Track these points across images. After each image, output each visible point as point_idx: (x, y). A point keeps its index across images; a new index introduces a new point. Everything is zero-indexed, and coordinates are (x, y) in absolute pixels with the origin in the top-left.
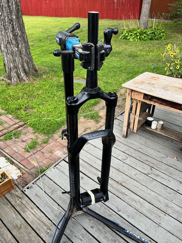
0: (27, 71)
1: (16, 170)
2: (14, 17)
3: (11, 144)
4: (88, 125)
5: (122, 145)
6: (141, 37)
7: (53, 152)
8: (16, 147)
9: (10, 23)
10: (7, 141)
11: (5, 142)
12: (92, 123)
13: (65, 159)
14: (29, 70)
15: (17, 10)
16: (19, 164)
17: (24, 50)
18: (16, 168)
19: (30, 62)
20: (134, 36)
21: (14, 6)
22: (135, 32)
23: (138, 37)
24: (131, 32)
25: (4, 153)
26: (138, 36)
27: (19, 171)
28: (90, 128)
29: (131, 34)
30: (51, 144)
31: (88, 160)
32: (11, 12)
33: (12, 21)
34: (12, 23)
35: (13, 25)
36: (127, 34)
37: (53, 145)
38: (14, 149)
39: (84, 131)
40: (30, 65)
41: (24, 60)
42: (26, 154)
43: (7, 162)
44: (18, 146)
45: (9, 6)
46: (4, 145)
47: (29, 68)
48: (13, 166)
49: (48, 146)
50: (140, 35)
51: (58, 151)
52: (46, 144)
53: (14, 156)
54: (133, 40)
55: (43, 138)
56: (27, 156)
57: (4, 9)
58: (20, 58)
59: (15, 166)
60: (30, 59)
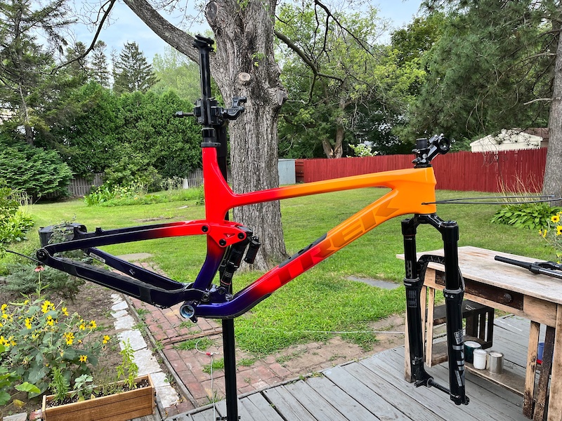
0: (268, 253)
1: (174, 395)
2: (263, 165)
3: (187, 356)
4: (344, 352)
5: (396, 392)
6: (543, 220)
7: (252, 382)
8: (193, 362)
9: (255, 173)
10: (184, 351)
11: (179, 352)
12: (354, 351)
13: (264, 392)
14: (273, 252)
15: (270, 156)
16: (183, 387)
17: (270, 217)
18: (175, 392)
19: (277, 237)
20: (526, 217)
21: (266, 149)
22: (528, 211)
23: (537, 220)
24: (520, 211)
25: (169, 366)
26: (535, 217)
27: (178, 398)
28: (345, 357)
29: (520, 213)
30: (255, 370)
31: (309, 402)
32: (259, 158)
33: (258, 170)
34: (257, 173)
35: (259, 176)
36: (509, 215)
37: (259, 371)
38: (189, 364)
39: (329, 359)
40: (276, 243)
41: (267, 233)
42: (203, 376)
43: (166, 381)
44: (197, 362)
45: (258, 149)
46: (175, 356)
47: (272, 247)
48: (173, 390)
49: (248, 371)
50: (540, 216)
51: (262, 382)
52: (245, 368)
53: (182, 375)
54: (522, 226)
55: (245, 357)
56: (203, 378)
57: (249, 153)
58: (260, 229)
59: (176, 389)
60: (278, 234)
